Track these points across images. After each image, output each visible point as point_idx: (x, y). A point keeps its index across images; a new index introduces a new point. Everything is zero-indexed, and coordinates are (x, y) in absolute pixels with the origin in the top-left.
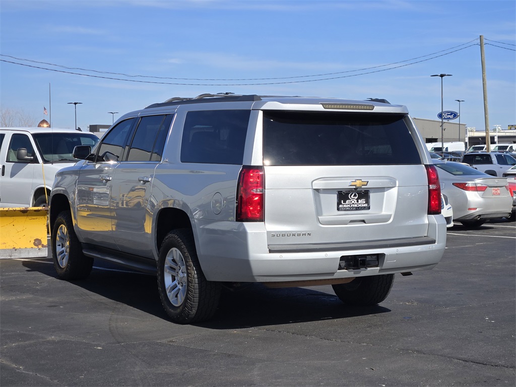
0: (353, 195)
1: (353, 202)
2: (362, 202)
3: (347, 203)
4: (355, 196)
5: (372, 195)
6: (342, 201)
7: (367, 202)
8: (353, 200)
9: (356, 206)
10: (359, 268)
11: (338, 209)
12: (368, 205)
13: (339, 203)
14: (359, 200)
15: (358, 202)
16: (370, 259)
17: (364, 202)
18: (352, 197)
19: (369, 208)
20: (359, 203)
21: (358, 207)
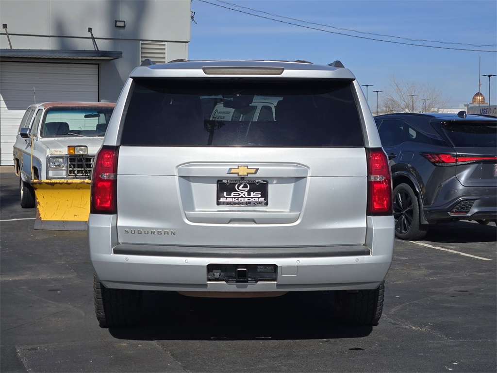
0: (242, 186)
1: (242, 195)
2: (256, 196)
3: (232, 196)
4: (245, 186)
5: (271, 188)
6: (225, 193)
7: (265, 195)
8: (242, 192)
9: (246, 200)
10: (247, 281)
11: (218, 203)
12: (265, 200)
13: (218, 198)
14: (252, 193)
15: (249, 194)
16: (262, 270)
17: (260, 196)
18: (240, 188)
19: (266, 204)
20: (252, 196)
21: (250, 203)
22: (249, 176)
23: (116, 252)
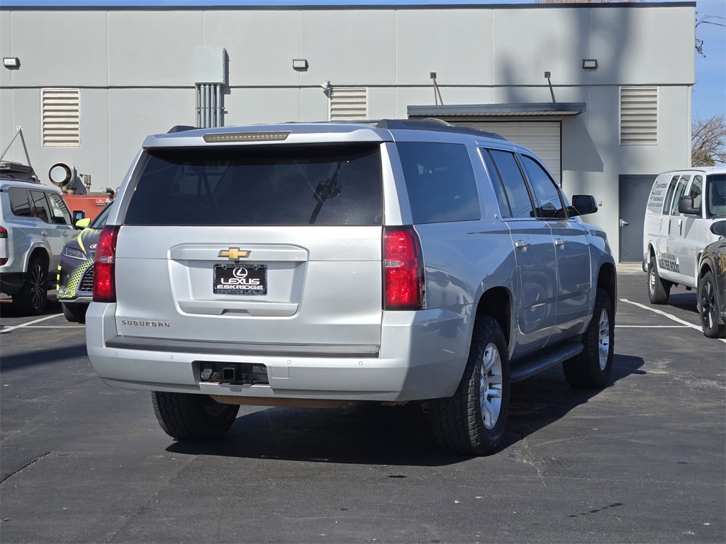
0: (240, 271)
1: (240, 281)
2: (254, 283)
3: (230, 283)
4: (243, 272)
5: (270, 274)
6: (222, 279)
7: (263, 282)
8: (239, 279)
9: (244, 287)
10: (242, 384)
11: (215, 291)
12: (264, 288)
13: (215, 285)
14: (250, 280)
15: (247, 281)
16: (258, 371)
17: (258, 283)
18: (238, 274)
19: (265, 293)
20: (250, 283)
21: (247, 291)
22: (241, 259)
23: (109, 344)
